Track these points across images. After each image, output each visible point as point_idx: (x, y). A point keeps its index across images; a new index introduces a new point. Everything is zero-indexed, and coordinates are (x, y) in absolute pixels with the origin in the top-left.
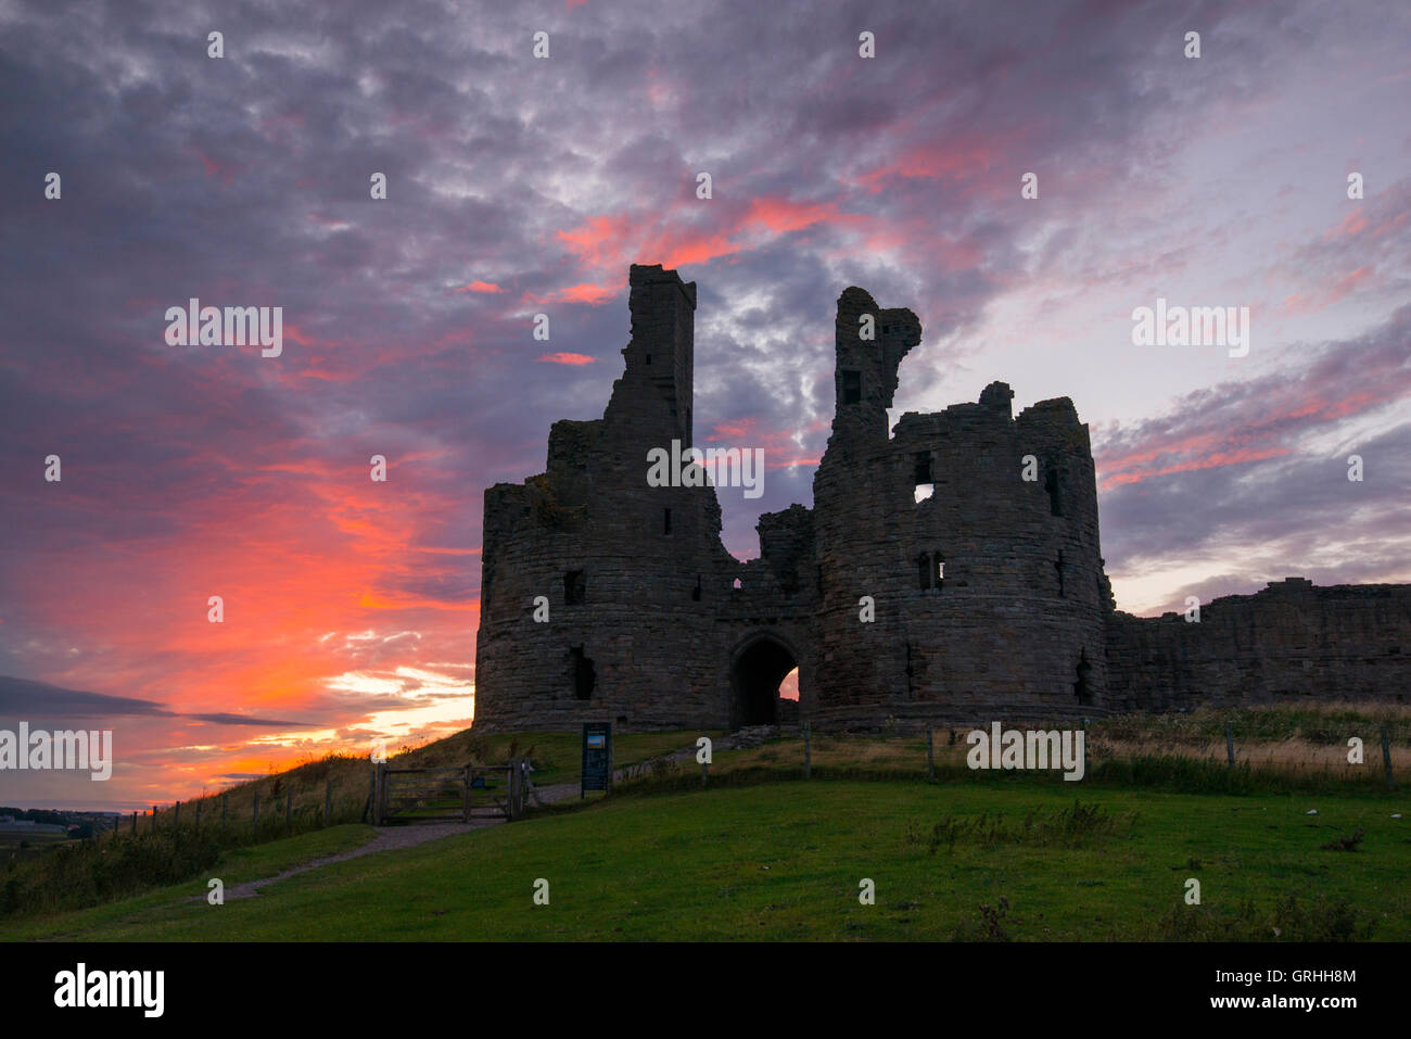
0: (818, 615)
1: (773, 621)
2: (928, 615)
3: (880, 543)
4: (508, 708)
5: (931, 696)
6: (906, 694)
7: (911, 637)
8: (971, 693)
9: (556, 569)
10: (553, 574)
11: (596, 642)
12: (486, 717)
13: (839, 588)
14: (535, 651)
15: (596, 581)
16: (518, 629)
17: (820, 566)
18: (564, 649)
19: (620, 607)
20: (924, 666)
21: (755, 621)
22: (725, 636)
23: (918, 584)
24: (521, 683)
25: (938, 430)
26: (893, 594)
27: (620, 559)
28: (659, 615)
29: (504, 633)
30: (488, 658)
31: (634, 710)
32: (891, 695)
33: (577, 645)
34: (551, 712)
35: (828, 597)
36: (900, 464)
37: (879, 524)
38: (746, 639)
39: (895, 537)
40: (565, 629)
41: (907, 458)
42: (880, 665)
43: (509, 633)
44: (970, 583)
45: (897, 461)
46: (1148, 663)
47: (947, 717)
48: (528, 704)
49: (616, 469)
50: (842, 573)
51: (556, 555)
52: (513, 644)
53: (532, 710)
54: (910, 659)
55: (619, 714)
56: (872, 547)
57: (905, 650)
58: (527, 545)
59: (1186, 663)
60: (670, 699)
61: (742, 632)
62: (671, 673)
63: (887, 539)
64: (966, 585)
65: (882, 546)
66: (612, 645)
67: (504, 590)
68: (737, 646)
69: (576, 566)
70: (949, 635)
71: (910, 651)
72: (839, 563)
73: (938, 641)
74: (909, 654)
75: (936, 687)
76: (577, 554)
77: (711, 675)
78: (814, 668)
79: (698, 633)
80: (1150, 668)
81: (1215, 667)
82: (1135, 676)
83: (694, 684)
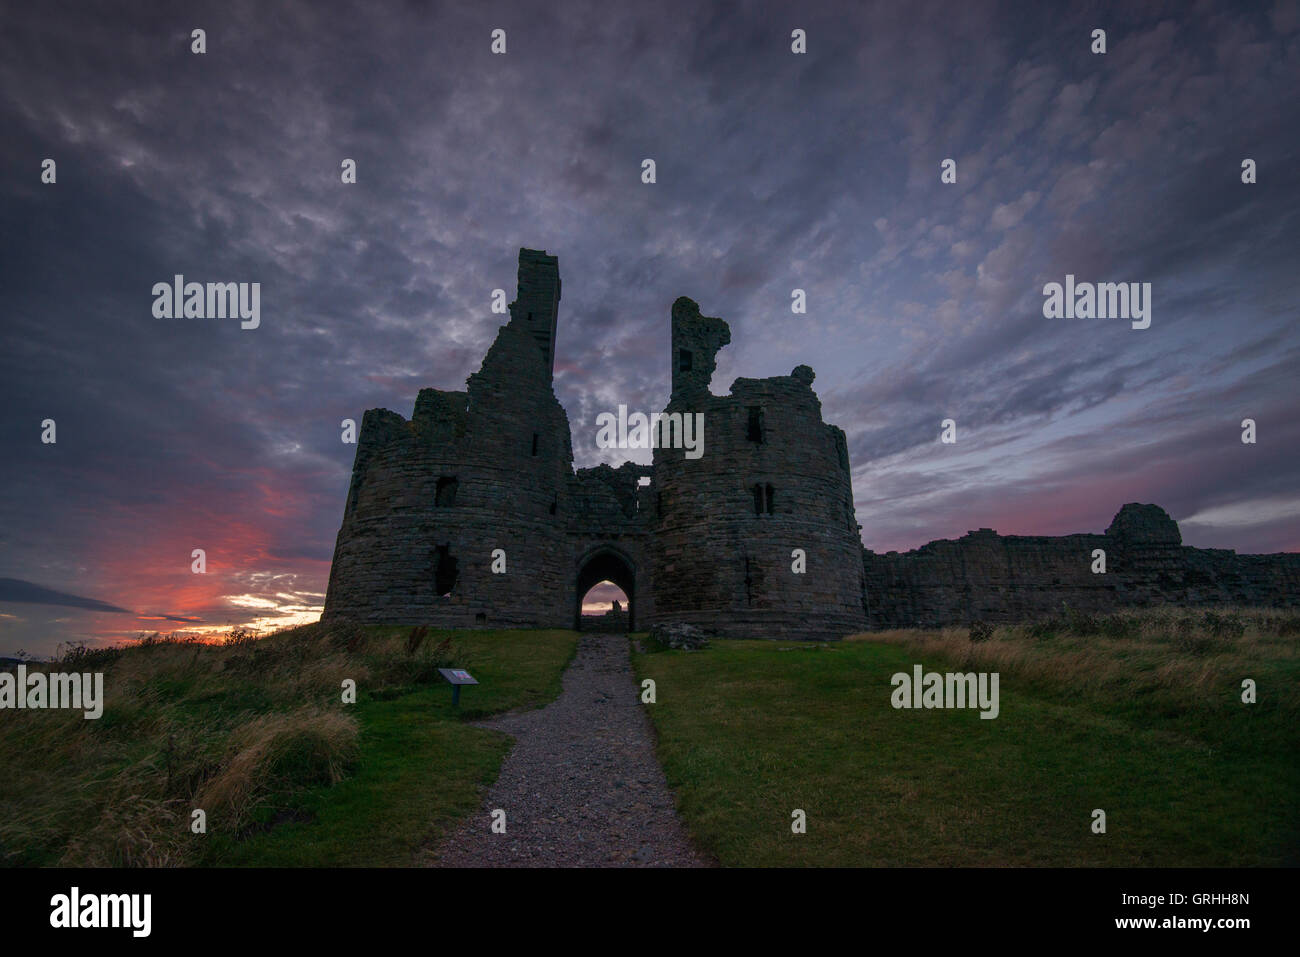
0: (657, 533)
1: (615, 537)
2: (763, 535)
3: (719, 474)
4: (364, 600)
5: (768, 604)
6: (746, 601)
7: (750, 552)
9: (430, 474)
10: (426, 478)
11: (462, 541)
12: (339, 609)
13: (681, 510)
14: (400, 547)
15: (468, 487)
16: (384, 526)
17: (659, 493)
18: (429, 546)
19: (488, 512)
20: (761, 578)
21: (600, 536)
22: (573, 548)
23: (754, 509)
24: (380, 577)
25: (766, 392)
26: (732, 516)
27: (492, 471)
28: (520, 522)
29: (369, 530)
30: (348, 553)
31: (492, 608)
32: (731, 602)
33: (444, 544)
34: (409, 607)
35: (669, 517)
36: (737, 415)
37: (720, 459)
38: (591, 550)
39: (733, 471)
40: (433, 528)
41: (743, 410)
42: (721, 575)
43: (375, 530)
44: (795, 511)
45: (735, 412)
46: (892, 587)
47: (784, 622)
48: (387, 597)
49: (495, 395)
50: (682, 498)
51: (431, 461)
52: (377, 539)
53: (388, 604)
54: (748, 571)
55: (477, 611)
56: (712, 477)
57: (743, 564)
58: (403, 451)
59: (919, 586)
60: (525, 599)
61: (588, 545)
62: (529, 575)
63: (727, 471)
64: (791, 512)
65: (722, 477)
66: (477, 546)
67: (373, 491)
68: (583, 556)
69: (449, 472)
70: (781, 552)
71: (748, 563)
72: (680, 490)
73: (773, 556)
74: (747, 567)
75: (772, 596)
76: (452, 462)
77: (560, 580)
78: (652, 578)
79: (553, 543)
80: (894, 590)
81: (940, 591)
82: (884, 596)
83: (546, 587)
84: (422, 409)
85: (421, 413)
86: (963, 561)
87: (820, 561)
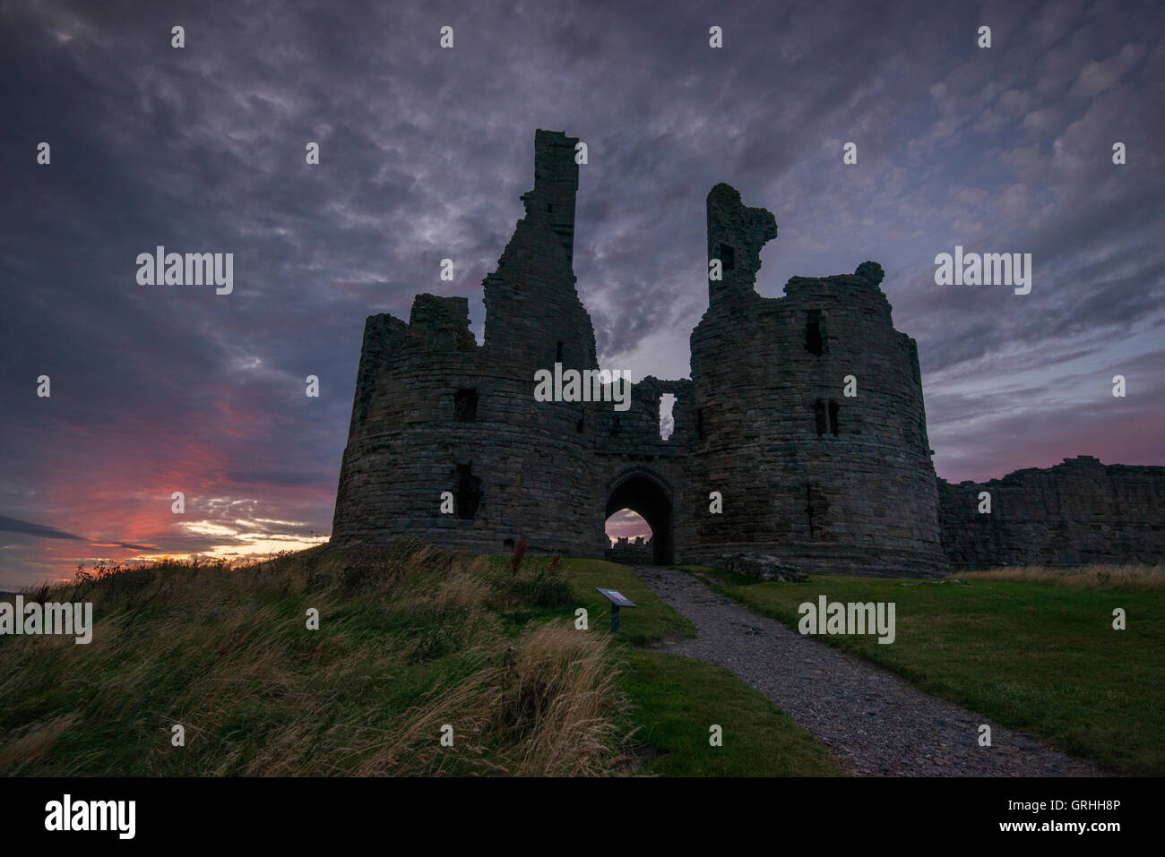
0: (697, 456)
1: (649, 458)
2: (826, 459)
3: (773, 389)
4: (381, 523)
5: (834, 537)
6: (807, 534)
7: (811, 478)
8: (870, 535)
9: (447, 385)
10: (444, 390)
11: (486, 460)
12: (352, 532)
13: (727, 429)
14: (418, 465)
15: (489, 401)
16: (399, 442)
17: (700, 411)
18: (451, 465)
19: (511, 428)
20: (826, 507)
21: (632, 457)
22: (602, 470)
23: (815, 429)
24: (397, 498)
25: (828, 293)
26: (789, 436)
27: (514, 383)
28: (547, 440)
29: (382, 446)
30: (360, 472)
31: (521, 533)
32: (790, 534)
33: (466, 462)
34: (431, 530)
35: (713, 437)
36: (793, 320)
37: (773, 370)
38: (622, 474)
39: (789, 384)
40: (453, 445)
41: (800, 314)
42: (777, 503)
43: (389, 446)
44: (863, 432)
45: (790, 317)
47: (852, 558)
48: (404, 520)
49: (515, 297)
50: (729, 416)
51: (448, 372)
52: (392, 457)
53: (408, 527)
54: (810, 499)
55: (505, 536)
56: (764, 392)
57: (804, 491)
58: (416, 360)
60: (554, 525)
61: (619, 467)
62: (557, 499)
63: (782, 385)
64: (859, 433)
65: (775, 391)
66: (501, 465)
67: (384, 404)
68: (614, 479)
69: (468, 384)
70: (848, 479)
71: (810, 491)
72: (725, 407)
73: (838, 483)
74: (808, 494)
75: (838, 528)
76: (470, 372)
77: (589, 505)
78: (693, 506)
79: (581, 463)
80: (973, 525)
81: (1029, 527)
82: (960, 532)
83: (575, 513)
84: (420, 316)
85: (417, 321)
86: (1058, 494)
87: (893, 489)
